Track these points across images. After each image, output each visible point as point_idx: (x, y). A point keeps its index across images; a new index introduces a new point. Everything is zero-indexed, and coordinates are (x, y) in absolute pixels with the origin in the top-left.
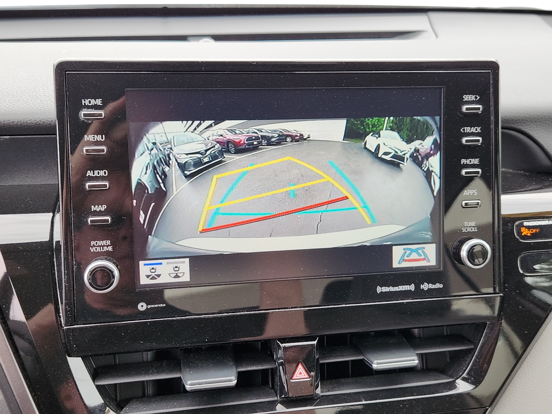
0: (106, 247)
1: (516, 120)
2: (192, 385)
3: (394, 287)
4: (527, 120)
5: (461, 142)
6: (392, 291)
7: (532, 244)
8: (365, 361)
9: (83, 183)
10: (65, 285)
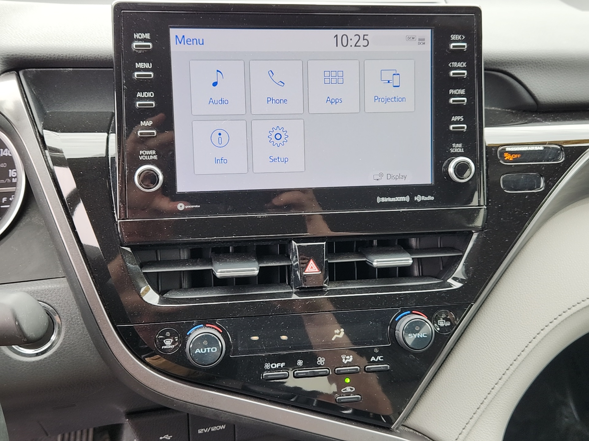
0: (152, 156)
1: (502, 63)
2: (221, 272)
3: (392, 198)
4: (512, 63)
5: (449, 74)
6: (390, 202)
7: (513, 166)
8: (367, 262)
9: (134, 102)
10: (119, 186)
